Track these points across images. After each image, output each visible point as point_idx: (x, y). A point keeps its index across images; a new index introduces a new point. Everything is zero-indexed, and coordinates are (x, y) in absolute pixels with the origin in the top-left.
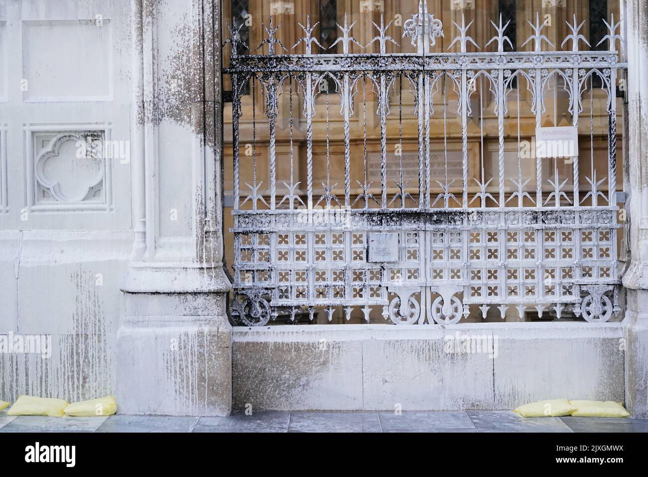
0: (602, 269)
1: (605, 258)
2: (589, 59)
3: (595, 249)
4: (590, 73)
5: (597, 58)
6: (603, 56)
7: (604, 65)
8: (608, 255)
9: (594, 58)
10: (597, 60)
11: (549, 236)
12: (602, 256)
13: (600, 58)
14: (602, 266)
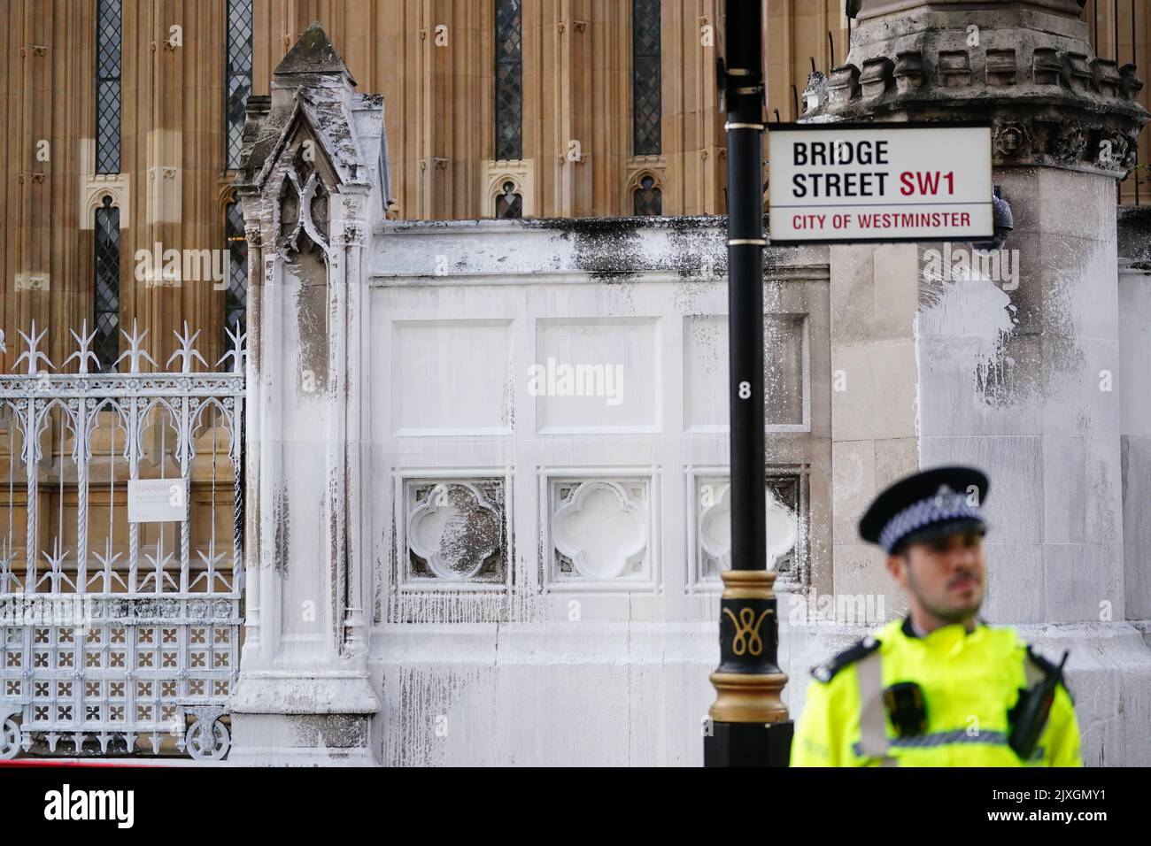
0: (218, 684)
1: (222, 668)
2: (204, 383)
3: (207, 654)
4: (206, 403)
5: (215, 382)
6: (223, 380)
7: (223, 392)
8: (226, 664)
9: (211, 383)
10: (215, 385)
11: (145, 634)
12: (218, 664)
13: (219, 382)
14: (216, 678)
